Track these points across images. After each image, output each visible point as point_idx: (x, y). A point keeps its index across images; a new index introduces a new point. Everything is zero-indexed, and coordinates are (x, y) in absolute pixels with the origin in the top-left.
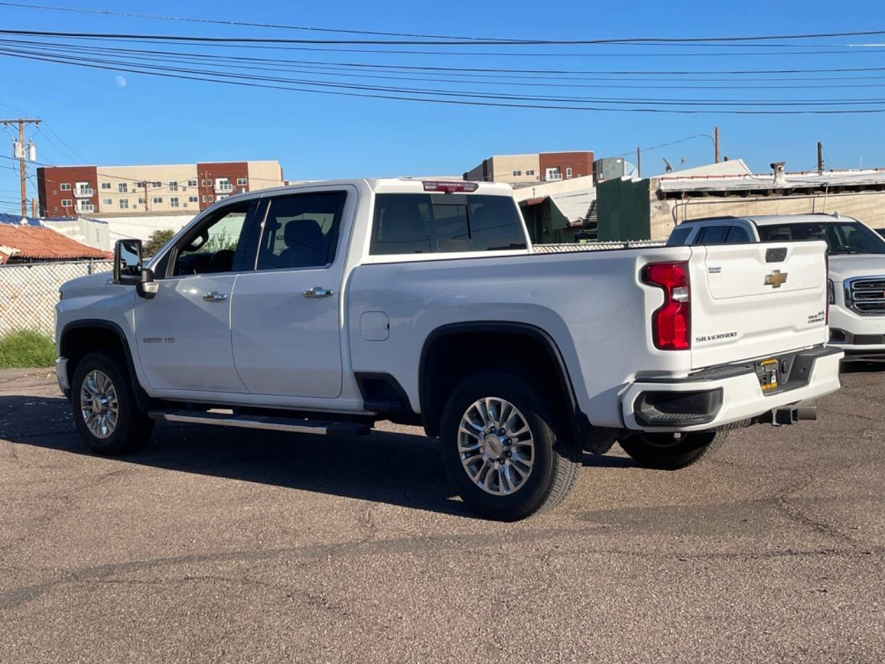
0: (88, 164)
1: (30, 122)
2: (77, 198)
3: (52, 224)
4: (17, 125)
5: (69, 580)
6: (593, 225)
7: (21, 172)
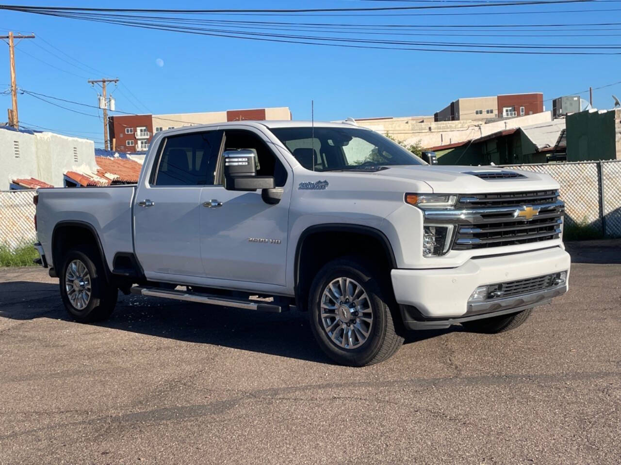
0: (143, 113)
1: (111, 81)
2: (138, 139)
3: (136, 157)
4: (101, 84)
5: (248, 397)
6: (563, 150)
7: (104, 120)
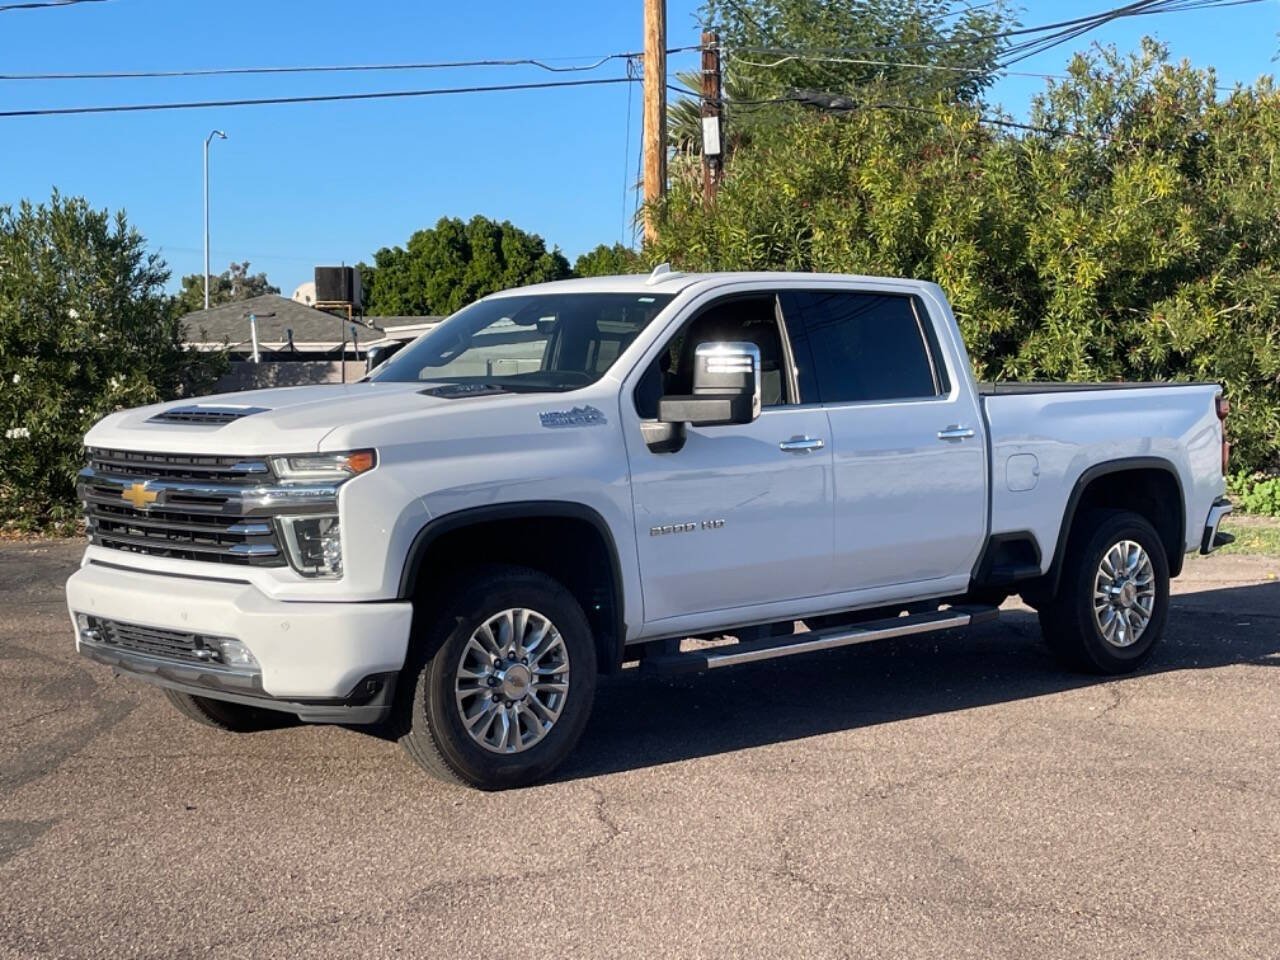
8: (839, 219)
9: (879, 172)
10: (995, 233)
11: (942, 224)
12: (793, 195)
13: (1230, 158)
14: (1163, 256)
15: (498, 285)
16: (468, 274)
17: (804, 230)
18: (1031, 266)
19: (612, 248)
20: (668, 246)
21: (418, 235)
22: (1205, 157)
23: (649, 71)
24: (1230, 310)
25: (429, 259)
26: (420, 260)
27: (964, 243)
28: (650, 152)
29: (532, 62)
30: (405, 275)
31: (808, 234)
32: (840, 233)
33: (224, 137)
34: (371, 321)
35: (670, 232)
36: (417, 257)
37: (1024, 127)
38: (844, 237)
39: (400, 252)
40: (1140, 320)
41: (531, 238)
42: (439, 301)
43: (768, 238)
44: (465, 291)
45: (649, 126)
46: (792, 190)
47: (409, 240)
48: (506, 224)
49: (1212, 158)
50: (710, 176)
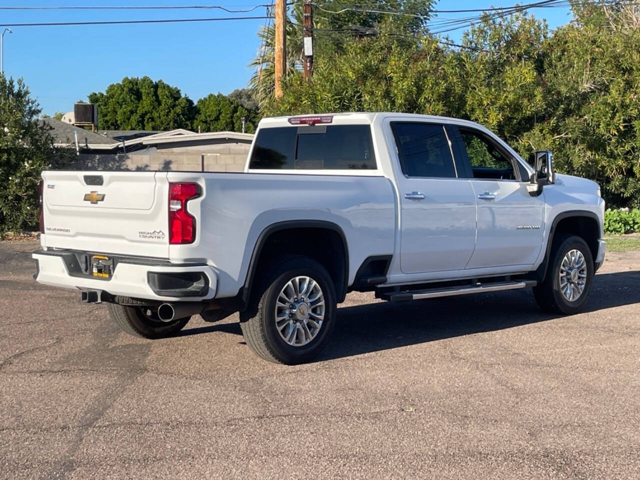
8: (377, 90)
9: (397, 68)
10: (452, 98)
11: (427, 94)
12: (354, 77)
13: (559, 65)
14: (529, 111)
15: (156, 114)
16: (140, 108)
17: (359, 94)
18: (468, 115)
19: (216, 95)
20: (291, 101)
21: (112, 86)
22: (548, 64)
23: (278, 14)
24: (559, 136)
25: (119, 99)
26: (114, 100)
27: (437, 103)
28: (279, 53)
29: (219, 7)
30: (105, 107)
31: (360, 97)
32: (377, 96)
33: (11, 32)
34: (105, 133)
35: (292, 94)
36: (112, 98)
37: (459, 46)
38: (379, 98)
39: (102, 95)
40: (517, 141)
41: (174, 89)
42: (124, 122)
43: (341, 98)
44: (139, 116)
45: (278, 41)
46: (354, 75)
47: (107, 89)
48: (160, 81)
49: (550, 65)
50: (307, 66)
